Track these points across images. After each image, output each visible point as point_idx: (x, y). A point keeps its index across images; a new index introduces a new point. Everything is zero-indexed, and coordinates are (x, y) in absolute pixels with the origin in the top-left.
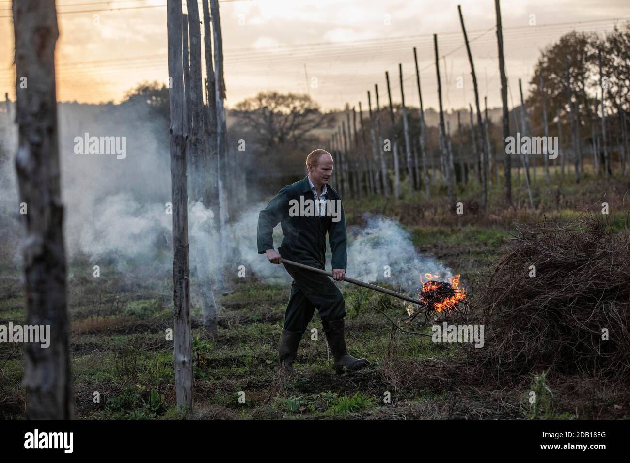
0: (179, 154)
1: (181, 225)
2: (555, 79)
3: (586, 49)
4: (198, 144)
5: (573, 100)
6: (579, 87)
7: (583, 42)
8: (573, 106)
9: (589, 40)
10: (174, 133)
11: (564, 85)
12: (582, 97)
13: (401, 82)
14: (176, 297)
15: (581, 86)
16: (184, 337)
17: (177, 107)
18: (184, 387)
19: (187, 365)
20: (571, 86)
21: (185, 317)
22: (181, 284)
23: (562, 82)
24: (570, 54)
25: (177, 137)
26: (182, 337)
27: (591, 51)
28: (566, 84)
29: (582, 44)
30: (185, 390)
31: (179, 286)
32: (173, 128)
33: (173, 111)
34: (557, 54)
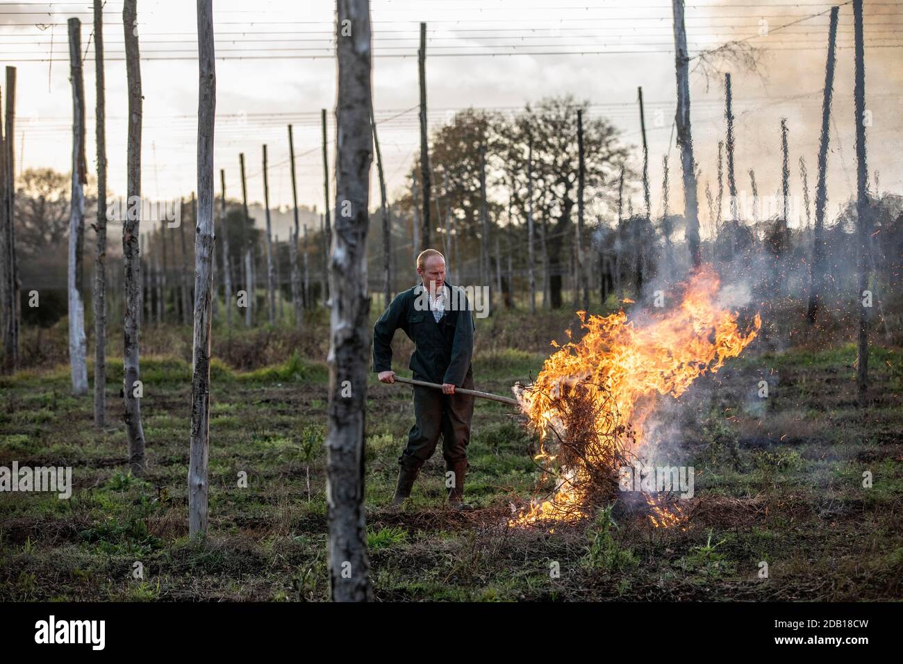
0: (206, 255)
1: (205, 334)
2: (442, 173)
3: (486, 134)
4: (132, 243)
5: (467, 203)
6: (474, 185)
7: (483, 124)
8: (468, 212)
9: (491, 122)
10: (201, 232)
11: (455, 182)
12: (480, 200)
13: (265, 169)
14: (195, 413)
15: (478, 185)
16: (202, 458)
17: (206, 204)
18: (199, 513)
19: (203, 489)
20: (465, 184)
21: (204, 435)
22: (201, 399)
23: (452, 178)
24: (464, 140)
25: (205, 237)
26: (199, 457)
27: (492, 137)
28: (458, 180)
29: (482, 127)
30: (200, 516)
31: (199, 401)
32: (200, 227)
33: (201, 208)
34: (446, 139)
